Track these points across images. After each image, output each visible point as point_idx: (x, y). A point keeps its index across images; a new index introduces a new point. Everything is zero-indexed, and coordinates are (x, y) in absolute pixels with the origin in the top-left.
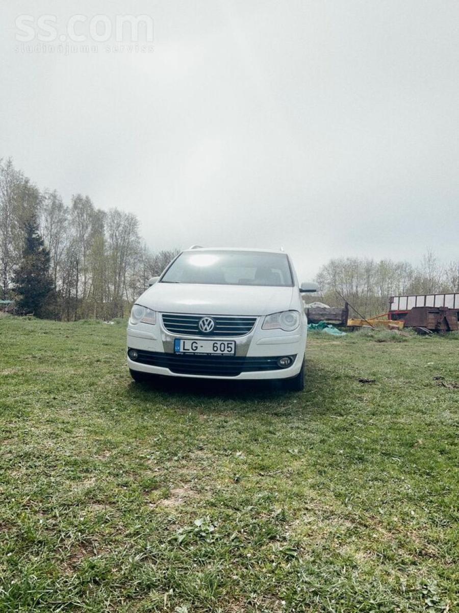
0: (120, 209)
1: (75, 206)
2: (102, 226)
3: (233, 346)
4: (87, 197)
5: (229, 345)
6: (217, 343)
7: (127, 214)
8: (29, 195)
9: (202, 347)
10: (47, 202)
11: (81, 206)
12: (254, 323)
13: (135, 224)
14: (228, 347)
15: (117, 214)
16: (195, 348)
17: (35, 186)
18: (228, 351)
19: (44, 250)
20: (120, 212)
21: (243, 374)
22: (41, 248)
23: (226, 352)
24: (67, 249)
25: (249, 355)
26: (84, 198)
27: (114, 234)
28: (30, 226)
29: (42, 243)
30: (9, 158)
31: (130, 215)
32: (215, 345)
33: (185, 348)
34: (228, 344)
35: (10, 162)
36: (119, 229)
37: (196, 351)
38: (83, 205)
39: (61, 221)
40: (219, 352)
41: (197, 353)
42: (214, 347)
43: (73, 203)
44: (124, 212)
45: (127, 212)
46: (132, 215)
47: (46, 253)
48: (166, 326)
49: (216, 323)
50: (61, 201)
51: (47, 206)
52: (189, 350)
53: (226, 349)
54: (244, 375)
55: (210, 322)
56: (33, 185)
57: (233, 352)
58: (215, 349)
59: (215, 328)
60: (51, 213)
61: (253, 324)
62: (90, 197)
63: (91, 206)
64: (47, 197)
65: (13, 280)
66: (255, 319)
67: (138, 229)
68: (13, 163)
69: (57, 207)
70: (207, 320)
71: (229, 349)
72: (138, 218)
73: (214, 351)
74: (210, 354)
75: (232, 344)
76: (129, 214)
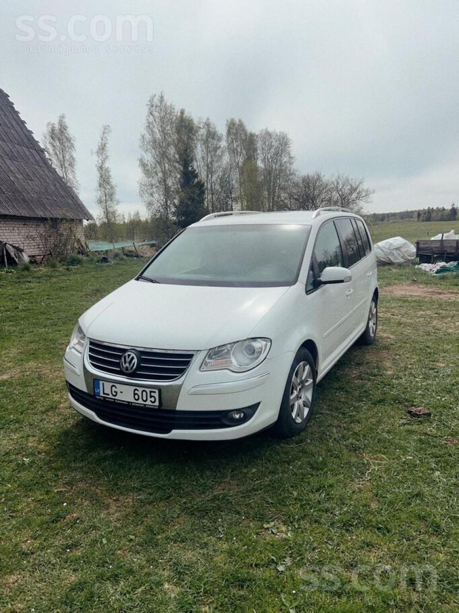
0: (270, 130)
1: (229, 133)
2: (255, 150)
3: (156, 395)
4: (240, 121)
5: (152, 394)
6: (138, 390)
7: (279, 134)
8: (186, 127)
9: (121, 392)
10: (203, 132)
11: (234, 131)
12: (189, 361)
13: (286, 144)
14: (151, 397)
15: (269, 134)
16: (114, 394)
17: (190, 117)
18: (151, 401)
19: (199, 183)
20: (270, 132)
21: (174, 431)
22: (196, 180)
23: (148, 403)
24: (221, 179)
25: (179, 407)
26: (237, 122)
27: (266, 157)
28: (186, 159)
29: (196, 176)
30: (161, 93)
31: (282, 134)
32: (136, 392)
33: (105, 392)
34: (151, 392)
35: (162, 97)
36: (271, 151)
37: (116, 398)
38: (237, 130)
39: (216, 149)
40: (140, 401)
41: (117, 400)
42: (135, 394)
43: (227, 128)
44: (275, 132)
45: (278, 131)
46: (283, 134)
47: (200, 185)
48: (91, 357)
49: (140, 360)
50: (215, 129)
51: (202, 135)
52: (108, 395)
53: (149, 399)
54: (177, 434)
55: (133, 358)
56: (188, 115)
57: (157, 403)
58: (136, 397)
59: (139, 368)
60: (206, 142)
61: (187, 363)
62: (243, 120)
63: (243, 129)
64: (202, 126)
65: (174, 214)
66: (191, 356)
67: (290, 149)
68: (165, 98)
69: (212, 135)
70: (129, 355)
71: (153, 399)
72: (290, 137)
73: (136, 399)
74: (131, 403)
75: (155, 392)
76: (280, 133)
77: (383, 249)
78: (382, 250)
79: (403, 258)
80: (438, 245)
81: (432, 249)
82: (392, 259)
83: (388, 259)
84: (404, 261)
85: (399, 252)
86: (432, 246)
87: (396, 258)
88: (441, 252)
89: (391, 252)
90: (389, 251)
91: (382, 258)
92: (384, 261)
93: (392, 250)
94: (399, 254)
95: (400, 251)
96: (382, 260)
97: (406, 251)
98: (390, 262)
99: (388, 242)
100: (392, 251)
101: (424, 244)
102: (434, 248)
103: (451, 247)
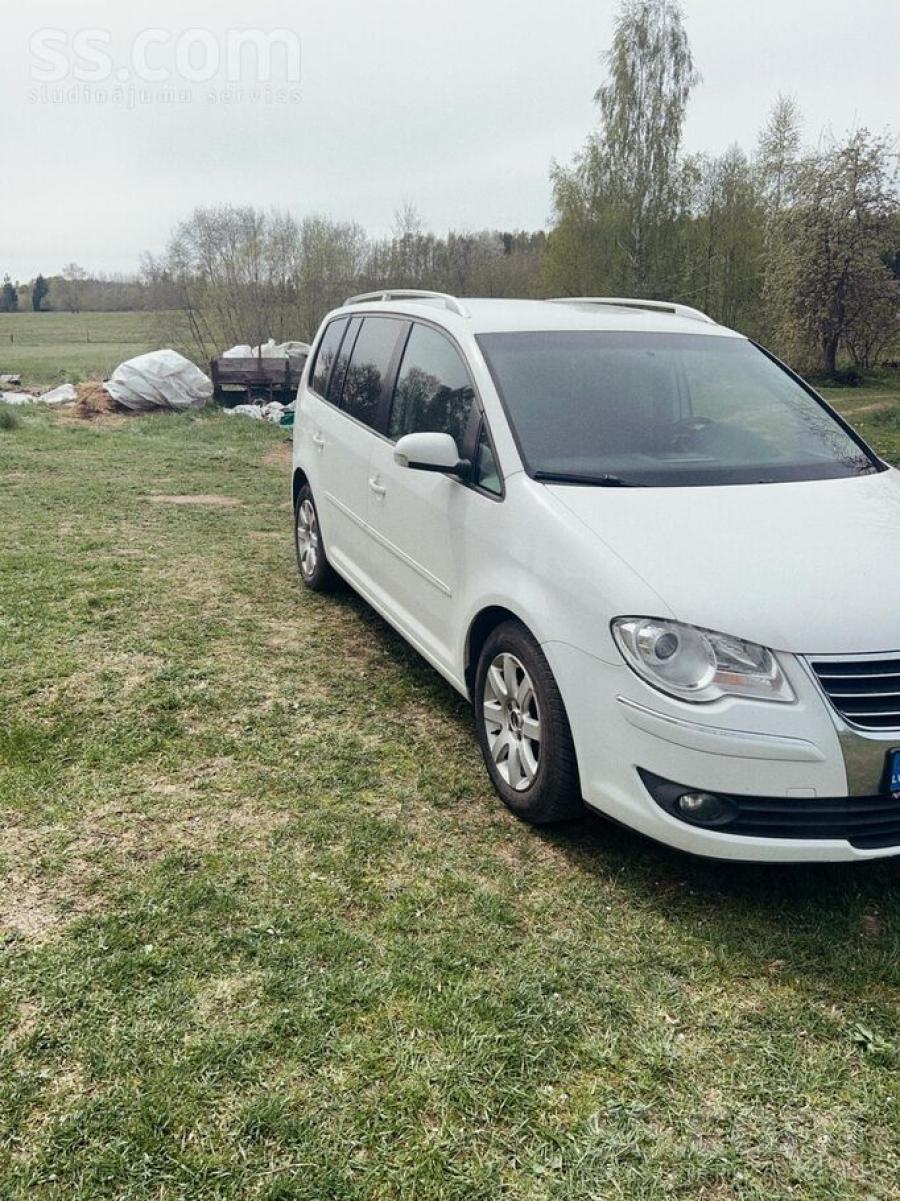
77: (147, 375)
78: (144, 378)
79: (188, 395)
80: (253, 367)
81: (244, 376)
82: (168, 396)
83: (159, 397)
84: (191, 399)
85: (179, 382)
86: (243, 370)
87: (177, 395)
88: (260, 382)
89: (165, 383)
90: (161, 380)
91: (149, 395)
92: (150, 402)
93: (167, 377)
94: (181, 387)
95: (180, 379)
96: (148, 398)
97: (195, 379)
98: (164, 403)
99: (153, 362)
100: (166, 380)
101: (227, 366)
102: (247, 375)
103: (277, 372)
